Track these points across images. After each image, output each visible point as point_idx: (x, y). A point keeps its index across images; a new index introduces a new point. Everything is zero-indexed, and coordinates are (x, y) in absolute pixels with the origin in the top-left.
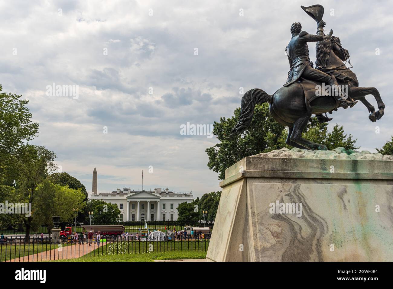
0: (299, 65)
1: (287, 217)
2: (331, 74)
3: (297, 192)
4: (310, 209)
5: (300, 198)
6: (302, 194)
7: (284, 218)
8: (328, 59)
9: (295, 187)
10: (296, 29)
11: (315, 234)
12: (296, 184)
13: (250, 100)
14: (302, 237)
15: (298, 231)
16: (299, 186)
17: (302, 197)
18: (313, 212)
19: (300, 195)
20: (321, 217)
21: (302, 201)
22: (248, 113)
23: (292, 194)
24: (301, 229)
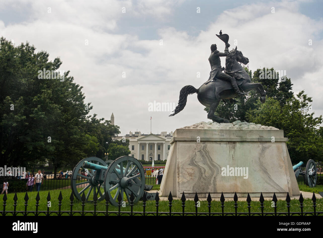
0: (214, 70)
1: (198, 164)
2: (233, 76)
3: (205, 149)
4: (212, 159)
5: (206, 153)
6: (208, 151)
7: (196, 165)
8: (232, 66)
9: (204, 146)
10: (214, 48)
11: (213, 174)
12: (204, 145)
13: (185, 92)
14: (206, 176)
15: (203, 172)
16: (206, 146)
17: (207, 152)
18: (214, 162)
19: (206, 151)
20: (217, 165)
21: (207, 154)
22: (183, 100)
23: (202, 151)
24: (205, 171)
